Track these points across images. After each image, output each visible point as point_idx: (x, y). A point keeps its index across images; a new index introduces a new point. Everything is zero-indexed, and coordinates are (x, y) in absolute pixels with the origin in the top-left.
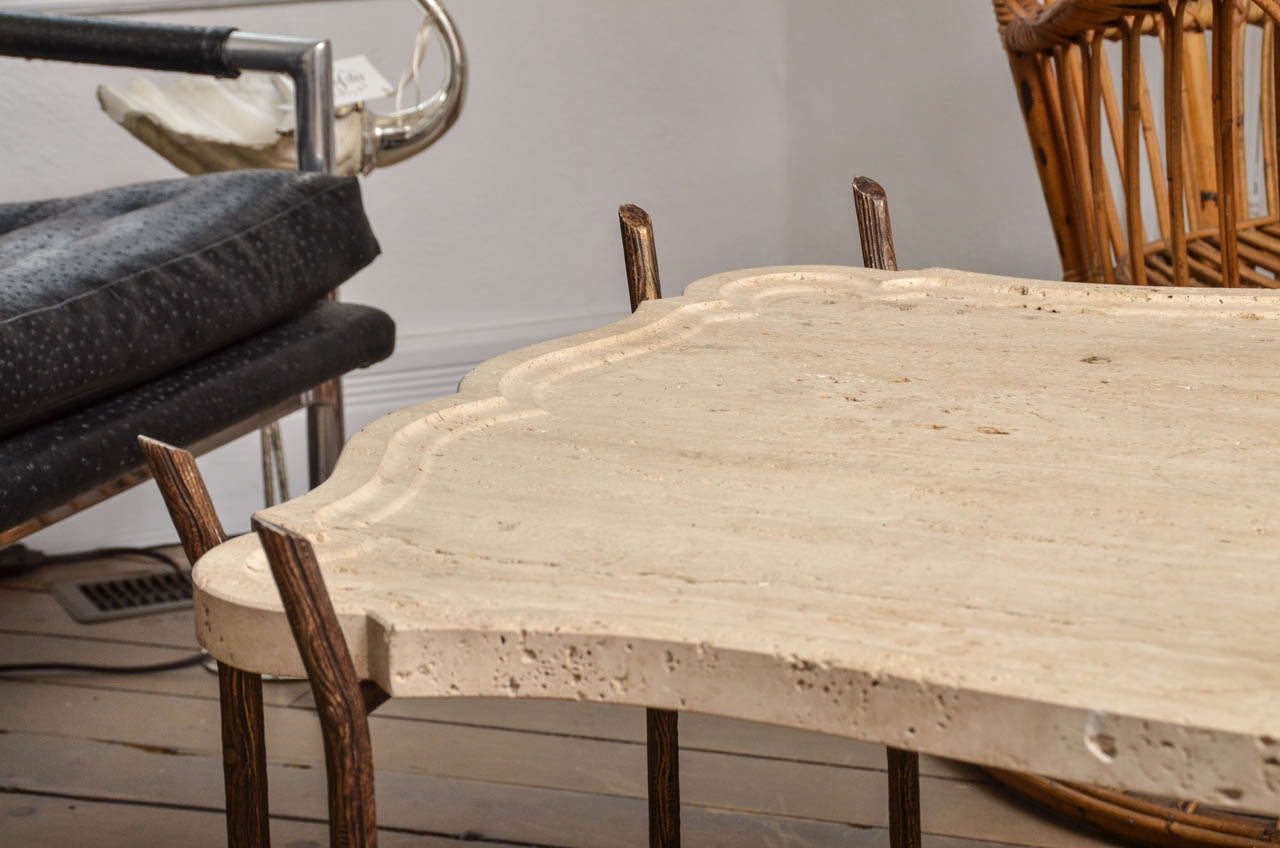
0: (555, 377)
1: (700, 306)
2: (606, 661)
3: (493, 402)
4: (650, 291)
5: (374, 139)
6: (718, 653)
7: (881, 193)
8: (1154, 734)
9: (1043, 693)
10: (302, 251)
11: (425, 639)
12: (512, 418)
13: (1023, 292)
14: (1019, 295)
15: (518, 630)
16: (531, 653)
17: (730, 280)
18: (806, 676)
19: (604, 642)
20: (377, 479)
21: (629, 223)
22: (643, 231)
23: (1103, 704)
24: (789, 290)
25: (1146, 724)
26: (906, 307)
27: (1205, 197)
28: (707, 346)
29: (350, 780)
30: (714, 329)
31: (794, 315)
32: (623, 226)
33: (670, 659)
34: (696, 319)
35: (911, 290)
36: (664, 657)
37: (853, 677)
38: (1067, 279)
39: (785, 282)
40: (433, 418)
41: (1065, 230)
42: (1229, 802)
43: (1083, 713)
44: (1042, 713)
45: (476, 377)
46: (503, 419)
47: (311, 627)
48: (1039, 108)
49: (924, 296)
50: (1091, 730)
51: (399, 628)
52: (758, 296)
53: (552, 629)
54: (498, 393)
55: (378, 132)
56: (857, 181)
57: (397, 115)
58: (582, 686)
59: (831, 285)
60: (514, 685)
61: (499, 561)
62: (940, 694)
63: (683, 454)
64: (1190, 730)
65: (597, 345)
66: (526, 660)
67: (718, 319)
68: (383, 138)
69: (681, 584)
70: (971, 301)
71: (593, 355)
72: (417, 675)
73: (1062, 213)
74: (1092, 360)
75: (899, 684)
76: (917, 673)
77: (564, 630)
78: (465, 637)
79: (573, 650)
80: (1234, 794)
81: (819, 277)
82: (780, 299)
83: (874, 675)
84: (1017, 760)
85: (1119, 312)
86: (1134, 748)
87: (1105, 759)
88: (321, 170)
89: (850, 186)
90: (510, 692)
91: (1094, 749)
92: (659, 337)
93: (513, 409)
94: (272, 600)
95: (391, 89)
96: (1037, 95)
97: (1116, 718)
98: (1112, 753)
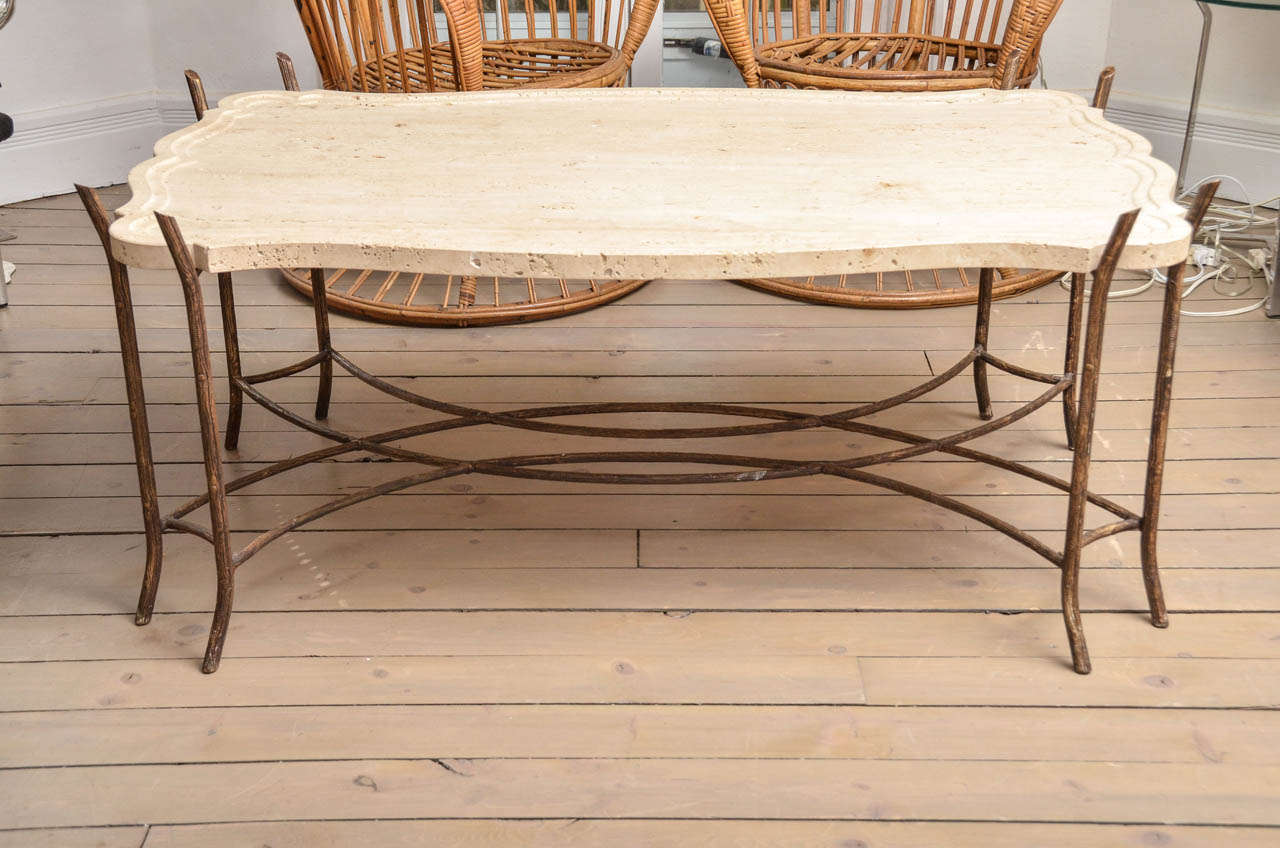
0: (191, 147)
1: (230, 112)
2: (289, 253)
3: (174, 159)
4: (204, 107)
6: (333, 246)
7: (289, 59)
8: (493, 257)
9: (454, 248)
11: (221, 251)
12: (186, 165)
13: (358, 98)
15: (254, 244)
16: (261, 252)
18: (368, 251)
19: (288, 246)
21: (189, 77)
22: (198, 81)
23: (475, 249)
24: (260, 102)
25: (490, 254)
26: (313, 107)
28: (244, 129)
29: (197, 305)
30: (239, 122)
31: (269, 113)
32: (187, 78)
33: (315, 249)
35: (311, 100)
36: (312, 249)
37: (385, 249)
38: (326, 88)
39: (255, 100)
41: (322, 62)
43: (469, 253)
44: (454, 255)
45: (159, 146)
46: (182, 166)
47: (179, 250)
48: (305, 8)
50: (472, 258)
51: (210, 248)
52: (248, 105)
53: (267, 243)
54: (173, 155)
56: (278, 54)
58: (281, 263)
59: (279, 99)
60: (255, 265)
61: (225, 221)
62: (418, 252)
63: (265, 175)
64: (505, 254)
66: (259, 255)
67: (239, 117)
69: (300, 223)
70: (338, 103)
71: (199, 136)
72: (219, 264)
73: (320, 54)
74: (399, 125)
75: (402, 250)
76: (408, 245)
77: (272, 243)
78: (236, 249)
79: (277, 250)
81: (272, 96)
82: (259, 107)
83: (393, 247)
84: (445, 270)
85: (399, 105)
86: (487, 262)
87: (477, 267)
89: (275, 57)
90: (254, 268)
91: (473, 264)
92: (220, 127)
93: (184, 161)
94: (162, 242)
96: (304, 2)
97: (481, 253)
98: (479, 265)
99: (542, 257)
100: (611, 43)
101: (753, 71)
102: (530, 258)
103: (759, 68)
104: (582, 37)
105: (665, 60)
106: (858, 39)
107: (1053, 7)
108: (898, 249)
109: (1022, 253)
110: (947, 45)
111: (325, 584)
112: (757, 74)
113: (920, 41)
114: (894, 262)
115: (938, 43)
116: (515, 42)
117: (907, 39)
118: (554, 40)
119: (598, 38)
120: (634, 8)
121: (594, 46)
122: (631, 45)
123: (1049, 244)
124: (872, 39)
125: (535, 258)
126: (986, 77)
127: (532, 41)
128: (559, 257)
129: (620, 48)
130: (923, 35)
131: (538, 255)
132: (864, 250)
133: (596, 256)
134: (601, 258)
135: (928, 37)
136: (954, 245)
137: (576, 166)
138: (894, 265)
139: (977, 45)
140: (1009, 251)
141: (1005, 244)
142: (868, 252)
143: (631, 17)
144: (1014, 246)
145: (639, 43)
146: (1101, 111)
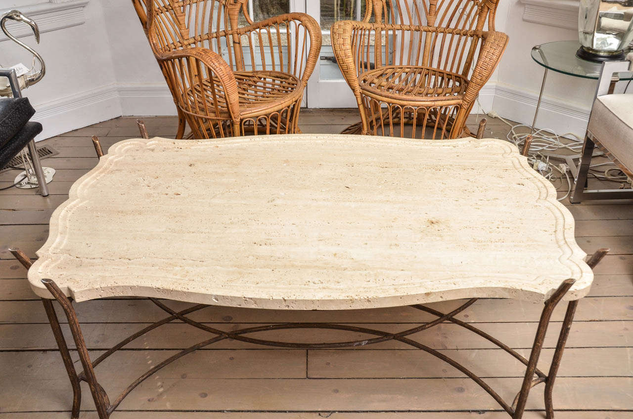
0: (88, 187)
1: (112, 157)
3: (77, 201)
5: (27, 80)
6: (140, 287)
8: (224, 298)
10: (19, 118)
11: (81, 292)
12: (81, 204)
14: (173, 144)
17: (116, 147)
18: (158, 290)
19: (117, 287)
20: (59, 234)
21: (94, 140)
22: (97, 142)
23: (215, 293)
25: (223, 296)
27: (196, 76)
28: (117, 170)
30: (116, 164)
31: (131, 156)
32: (93, 142)
34: (112, 161)
36: (130, 288)
37: (167, 290)
40: (66, 209)
41: (172, 91)
42: (239, 306)
44: (204, 296)
46: (80, 205)
48: (164, 69)
49: (155, 146)
50: (214, 297)
52: (123, 150)
53: (106, 286)
54: (78, 198)
55: (28, 79)
57: (31, 75)
61: (90, 259)
62: (185, 292)
63: (119, 212)
64: (231, 297)
65: (94, 175)
66: (102, 291)
67: (116, 160)
68: (29, 80)
69: (128, 261)
70: (165, 147)
72: (80, 298)
73: (171, 87)
75: (176, 291)
76: (180, 289)
77: (109, 286)
78: (89, 290)
79: (111, 289)
80: (240, 305)
82: (127, 151)
83: (171, 289)
86: (222, 300)
87: (217, 301)
88: (19, 97)
91: (214, 300)
92: (106, 169)
93: (81, 202)
95: (29, 70)
96: (163, 67)
97: (218, 296)
98: (218, 300)
99: (251, 299)
100: (297, 76)
101: (358, 91)
102: (245, 299)
103: (361, 90)
104: (285, 71)
105: (321, 65)
106: (402, 68)
107: (489, 75)
108: (444, 292)
109: (509, 292)
110: (439, 72)
111: (161, 390)
112: (360, 93)
113: (427, 69)
114: (441, 297)
115: (435, 71)
116: (257, 72)
117: (422, 68)
118: (274, 71)
119: (292, 73)
120: (309, 56)
121: (290, 76)
122: (306, 78)
123: (523, 289)
124: (407, 68)
125: (248, 299)
126: (459, 99)
127: (264, 72)
128: (260, 299)
129: (301, 79)
130: (428, 67)
131: (249, 298)
132: (426, 294)
133: (280, 300)
134: (283, 301)
135: (430, 68)
136: (473, 288)
137: (274, 203)
138: (441, 299)
139: (451, 73)
140: (501, 291)
141: (500, 288)
142: (428, 294)
143: (307, 61)
144: (505, 289)
145: (309, 77)
146: (526, 158)
